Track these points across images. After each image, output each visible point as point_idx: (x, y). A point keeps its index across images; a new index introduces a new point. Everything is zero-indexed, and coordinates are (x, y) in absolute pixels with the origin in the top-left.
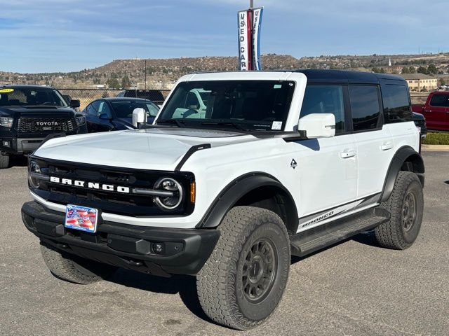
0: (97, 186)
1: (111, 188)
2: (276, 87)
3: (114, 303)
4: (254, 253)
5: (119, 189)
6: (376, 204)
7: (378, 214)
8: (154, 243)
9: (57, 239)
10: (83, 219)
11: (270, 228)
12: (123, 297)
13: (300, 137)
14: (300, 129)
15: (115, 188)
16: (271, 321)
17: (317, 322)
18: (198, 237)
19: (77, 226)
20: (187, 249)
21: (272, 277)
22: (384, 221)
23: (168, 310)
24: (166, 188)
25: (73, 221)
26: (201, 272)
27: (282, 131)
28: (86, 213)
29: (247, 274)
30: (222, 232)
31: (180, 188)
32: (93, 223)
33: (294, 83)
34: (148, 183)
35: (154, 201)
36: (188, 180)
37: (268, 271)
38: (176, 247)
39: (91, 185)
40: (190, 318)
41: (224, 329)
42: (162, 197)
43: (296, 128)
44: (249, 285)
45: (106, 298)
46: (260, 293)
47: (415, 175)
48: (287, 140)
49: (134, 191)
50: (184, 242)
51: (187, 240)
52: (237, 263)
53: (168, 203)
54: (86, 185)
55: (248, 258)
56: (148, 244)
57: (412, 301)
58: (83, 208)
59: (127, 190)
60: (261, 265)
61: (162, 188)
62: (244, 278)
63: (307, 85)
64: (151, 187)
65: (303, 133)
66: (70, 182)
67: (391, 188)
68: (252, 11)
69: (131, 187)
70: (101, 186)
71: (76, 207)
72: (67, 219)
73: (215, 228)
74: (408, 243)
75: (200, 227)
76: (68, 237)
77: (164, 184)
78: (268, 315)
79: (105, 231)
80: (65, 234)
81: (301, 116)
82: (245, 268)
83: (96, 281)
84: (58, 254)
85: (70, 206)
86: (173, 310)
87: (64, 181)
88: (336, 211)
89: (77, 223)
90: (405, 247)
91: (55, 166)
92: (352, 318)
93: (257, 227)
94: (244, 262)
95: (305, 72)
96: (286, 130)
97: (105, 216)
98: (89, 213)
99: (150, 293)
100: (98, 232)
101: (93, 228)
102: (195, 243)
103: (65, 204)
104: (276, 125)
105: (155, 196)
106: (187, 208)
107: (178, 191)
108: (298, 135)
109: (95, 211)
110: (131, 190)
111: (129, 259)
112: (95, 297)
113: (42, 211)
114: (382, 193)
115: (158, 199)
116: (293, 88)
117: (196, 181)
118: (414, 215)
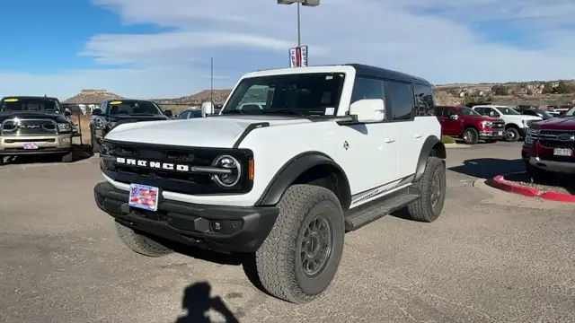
0: (157, 165)
1: (171, 167)
2: (328, 78)
3: (181, 276)
4: (311, 229)
5: (179, 167)
6: (410, 184)
7: (411, 192)
8: (212, 221)
9: (125, 217)
10: (145, 197)
11: (327, 205)
12: (190, 270)
13: (352, 122)
14: (351, 113)
15: (175, 167)
16: (328, 294)
17: (370, 294)
18: (257, 215)
19: (139, 204)
20: (245, 228)
21: (328, 252)
22: (418, 199)
23: (231, 282)
24: (225, 166)
25: (136, 200)
26: (260, 250)
27: (335, 116)
28: (148, 192)
29: (305, 250)
30: (281, 210)
31: (238, 165)
32: (154, 201)
33: (344, 74)
34: (207, 161)
35: (212, 178)
36: (246, 157)
37: (325, 246)
38: (235, 225)
39: (153, 164)
40: (251, 291)
41: (282, 303)
42: (220, 175)
43: (348, 113)
44: (307, 261)
45: (174, 271)
46: (318, 267)
47: (440, 160)
48: (340, 124)
49: (193, 169)
50: (243, 220)
51: (245, 218)
52: (296, 241)
53: (227, 181)
54: (148, 164)
55: (306, 235)
56: (207, 222)
57: (452, 269)
58: (145, 187)
59: (186, 168)
60: (318, 240)
61: (220, 166)
62: (303, 254)
63: (356, 76)
64: (209, 165)
65: (355, 117)
66: (133, 162)
67: (422, 171)
68: (300, 48)
69: (191, 164)
70: (161, 165)
71: (139, 186)
72: (131, 198)
73: (274, 205)
74: (434, 216)
75: (259, 205)
76: (133, 215)
77: (223, 161)
78: (325, 288)
79: (165, 209)
80: (131, 212)
81: (351, 103)
82: (304, 244)
83: (167, 253)
84: (130, 230)
85: (133, 185)
86: (235, 282)
87: (129, 161)
88: (380, 190)
89: (139, 201)
90: (434, 220)
91: (122, 148)
92: (402, 289)
93: (315, 204)
94: (302, 238)
95: (354, 65)
96: (338, 114)
97: (167, 194)
98: (150, 192)
99: (215, 265)
100: (158, 210)
101: (154, 207)
102: (255, 220)
103: (129, 183)
104: (330, 111)
105: (214, 174)
106: (245, 185)
107: (236, 168)
108: (351, 119)
109: (156, 189)
110: (190, 168)
111: (190, 236)
112: (165, 270)
113: (111, 190)
114: (415, 174)
115: (216, 177)
116: (343, 79)
117: (255, 158)
118: (439, 193)
